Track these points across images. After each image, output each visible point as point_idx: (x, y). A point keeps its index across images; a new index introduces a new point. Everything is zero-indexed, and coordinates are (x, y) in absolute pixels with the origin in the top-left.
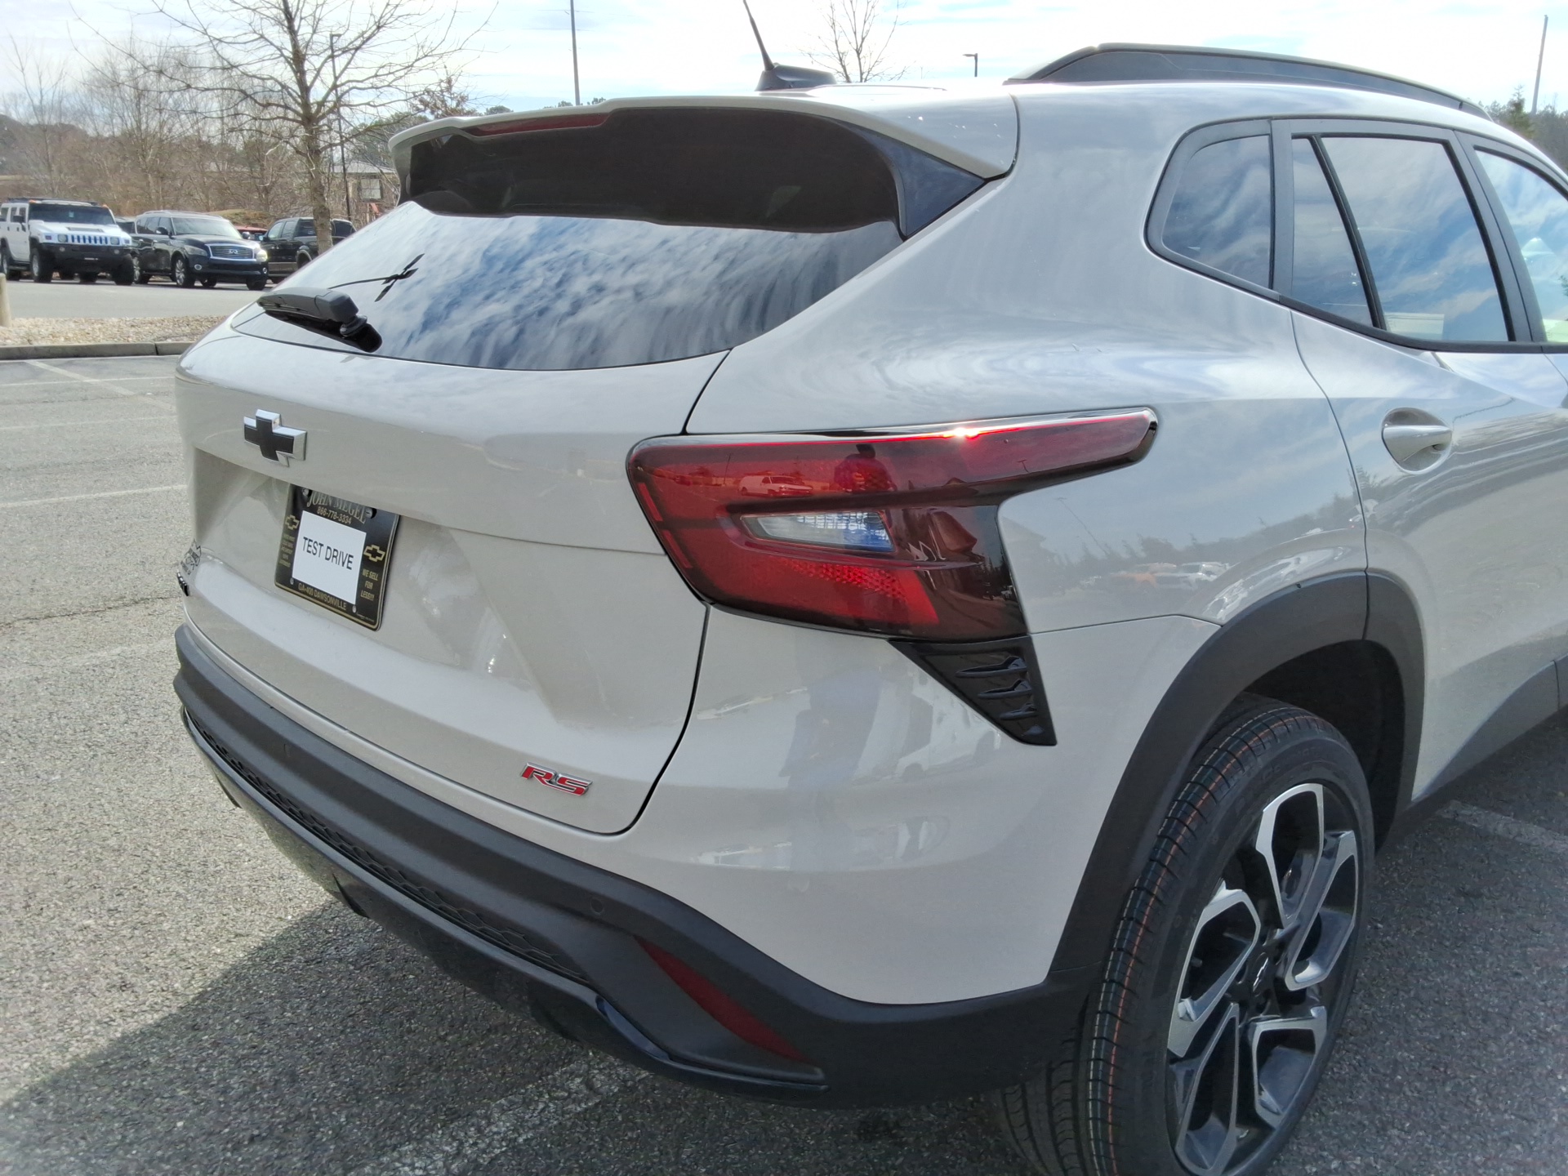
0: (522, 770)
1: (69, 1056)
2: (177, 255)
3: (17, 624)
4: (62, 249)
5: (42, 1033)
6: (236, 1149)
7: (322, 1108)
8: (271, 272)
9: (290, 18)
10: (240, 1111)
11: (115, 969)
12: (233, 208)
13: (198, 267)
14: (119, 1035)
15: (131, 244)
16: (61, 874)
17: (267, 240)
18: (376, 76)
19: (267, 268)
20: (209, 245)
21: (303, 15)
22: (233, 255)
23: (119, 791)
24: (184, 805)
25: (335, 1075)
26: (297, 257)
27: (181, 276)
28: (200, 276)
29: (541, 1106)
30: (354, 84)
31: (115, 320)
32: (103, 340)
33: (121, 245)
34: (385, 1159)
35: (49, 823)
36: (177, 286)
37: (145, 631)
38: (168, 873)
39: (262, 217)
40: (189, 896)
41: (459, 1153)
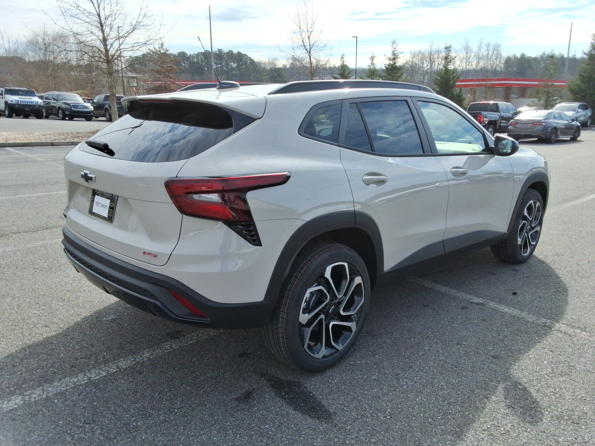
0: (143, 252)
1: (32, 341)
2: (60, 108)
3: (9, 235)
4: (17, 106)
5: (24, 336)
6: (77, 360)
7: (100, 352)
8: (94, 114)
9: (102, 26)
10: (78, 352)
11: (44, 323)
12: (80, 90)
13: (67, 113)
14: (45, 337)
15: (42, 104)
16: (27, 301)
17: (93, 102)
18: (133, 47)
19: (93, 113)
20: (71, 105)
21: (107, 25)
22: (80, 108)
23: (44, 280)
24: (63, 284)
25: (103, 345)
26: (104, 109)
27: (61, 115)
28: (68, 116)
29: (157, 351)
30: (125, 49)
31: (37, 133)
32: (33, 141)
33: (39, 104)
34: (115, 362)
35: (23, 288)
36: (59, 119)
37: (50, 237)
38: (58, 301)
39: (91, 94)
40: (64, 306)
41: (135, 360)
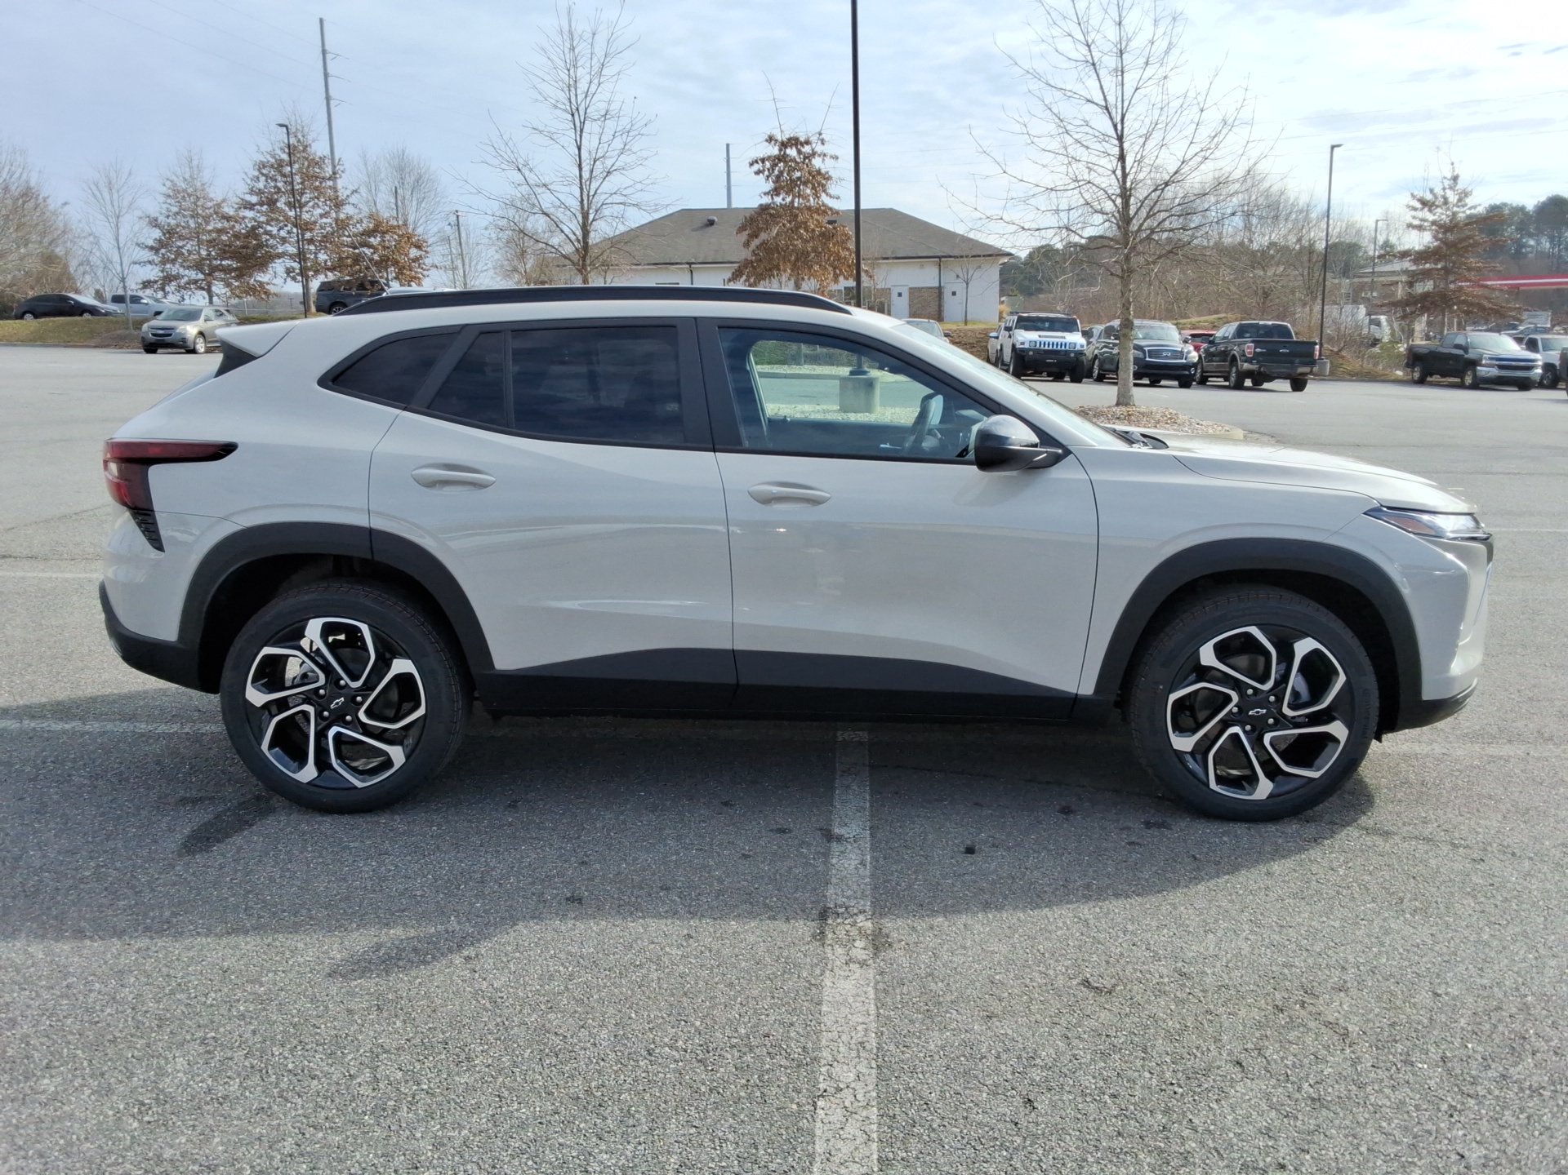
4: (1031, 353)
8: (1199, 372)
19: (1196, 369)
20: (1146, 349)
22: (1167, 357)
26: (1229, 358)
33: (1078, 349)
